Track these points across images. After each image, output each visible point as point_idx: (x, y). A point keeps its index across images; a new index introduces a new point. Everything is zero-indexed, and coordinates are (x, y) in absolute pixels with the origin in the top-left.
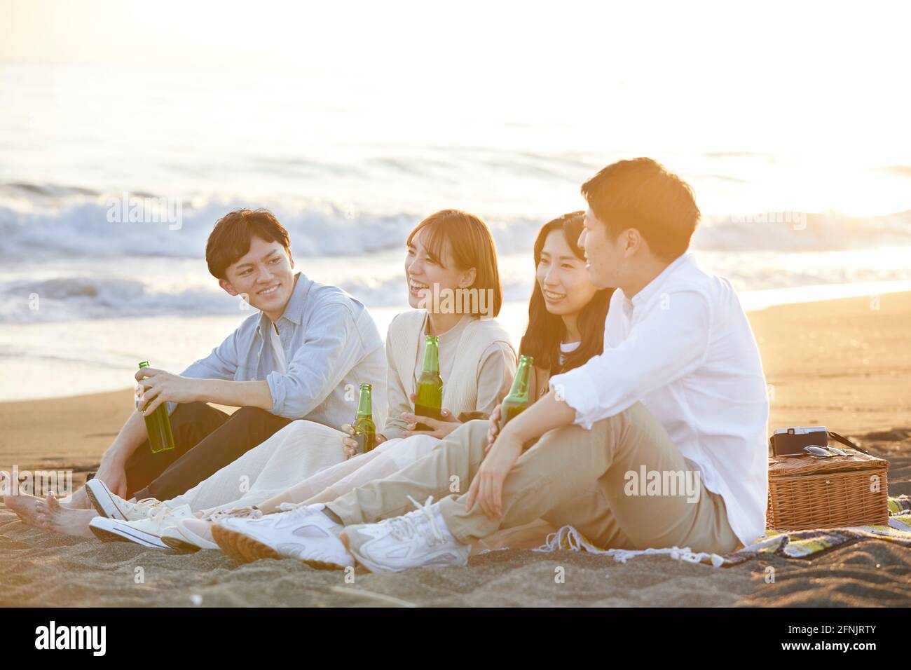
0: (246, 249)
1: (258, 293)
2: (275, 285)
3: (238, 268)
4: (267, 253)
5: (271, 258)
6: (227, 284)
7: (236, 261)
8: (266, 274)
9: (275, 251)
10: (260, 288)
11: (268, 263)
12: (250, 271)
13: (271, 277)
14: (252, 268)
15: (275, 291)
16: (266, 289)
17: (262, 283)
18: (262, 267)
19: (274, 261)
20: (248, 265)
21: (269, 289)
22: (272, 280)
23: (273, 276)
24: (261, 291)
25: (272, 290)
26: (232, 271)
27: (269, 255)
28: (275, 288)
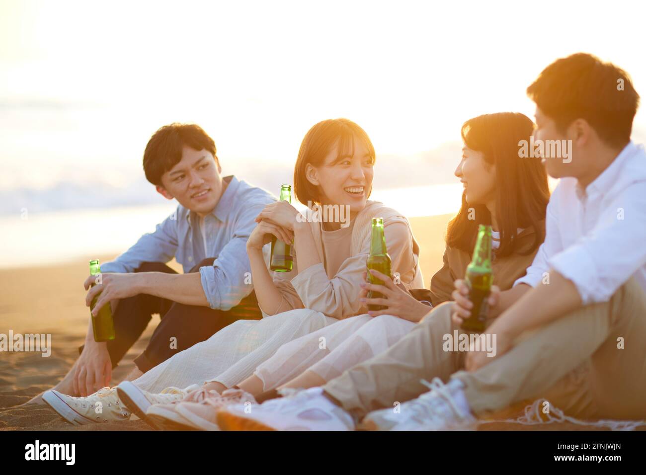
0: (178, 158)
1: (192, 197)
2: (206, 190)
3: (171, 175)
4: (197, 160)
5: (201, 164)
6: (163, 190)
7: (169, 169)
8: (197, 178)
9: (204, 157)
10: (193, 192)
11: (198, 169)
12: (183, 176)
13: (202, 181)
14: (184, 174)
15: (206, 194)
16: (198, 193)
17: (194, 187)
18: (193, 173)
19: (204, 166)
20: (180, 171)
21: (201, 192)
22: (202, 184)
23: (203, 181)
24: (194, 194)
25: (203, 193)
26: (167, 177)
27: (199, 161)
28: (206, 191)
